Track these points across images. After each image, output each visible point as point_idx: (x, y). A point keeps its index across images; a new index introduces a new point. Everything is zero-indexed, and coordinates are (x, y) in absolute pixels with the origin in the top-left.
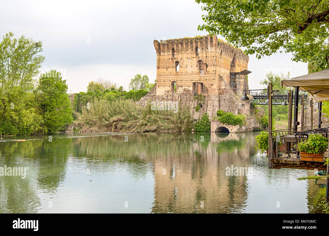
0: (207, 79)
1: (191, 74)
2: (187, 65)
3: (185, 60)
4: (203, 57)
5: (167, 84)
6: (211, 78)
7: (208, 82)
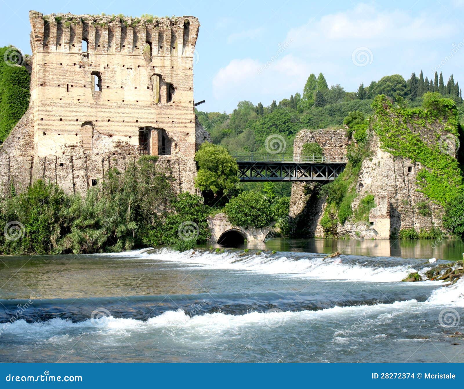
0: (175, 121)
1: (135, 107)
2: (123, 83)
3: (119, 70)
4: (163, 66)
5: (68, 128)
6: (186, 119)
7: (179, 127)
